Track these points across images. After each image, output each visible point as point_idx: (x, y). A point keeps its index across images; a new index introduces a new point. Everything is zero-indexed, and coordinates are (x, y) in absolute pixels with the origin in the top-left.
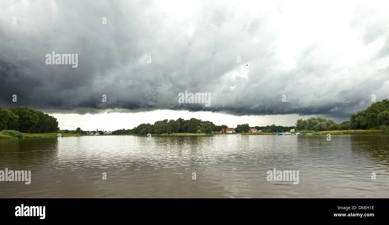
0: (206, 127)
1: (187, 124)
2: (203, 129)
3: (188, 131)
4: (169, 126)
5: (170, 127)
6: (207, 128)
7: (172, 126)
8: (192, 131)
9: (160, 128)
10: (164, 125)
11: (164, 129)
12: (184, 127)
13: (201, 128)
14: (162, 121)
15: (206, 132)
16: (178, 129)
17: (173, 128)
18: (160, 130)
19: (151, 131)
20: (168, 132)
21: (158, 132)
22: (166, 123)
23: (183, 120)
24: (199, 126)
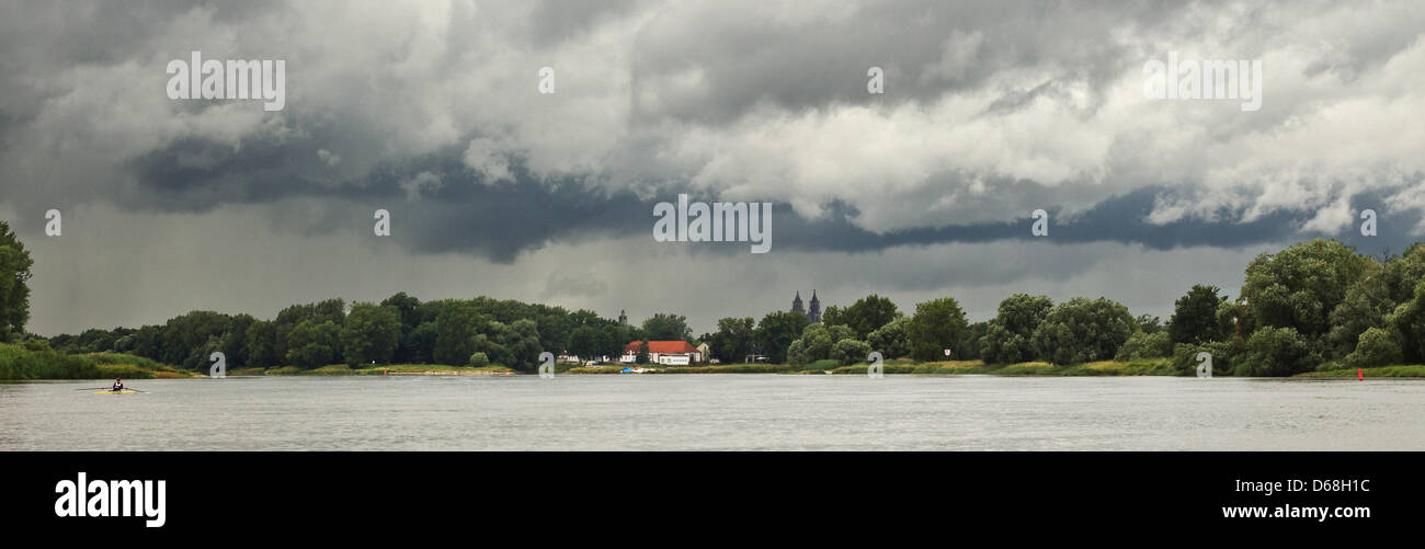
0: (516, 340)
1: (429, 326)
2: (502, 347)
3: (435, 355)
4: (355, 336)
5: (356, 341)
6: (522, 344)
7: (365, 336)
8: (449, 356)
9: (311, 341)
10: (329, 327)
11: (328, 348)
12: (418, 338)
13: (493, 345)
14: (316, 304)
15: (515, 361)
16: (391, 348)
17: (369, 344)
18: (311, 348)
19: (263, 353)
20: (349, 359)
21: (301, 356)
22: (340, 319)
23: (414, 301)
24: (483, 336)
